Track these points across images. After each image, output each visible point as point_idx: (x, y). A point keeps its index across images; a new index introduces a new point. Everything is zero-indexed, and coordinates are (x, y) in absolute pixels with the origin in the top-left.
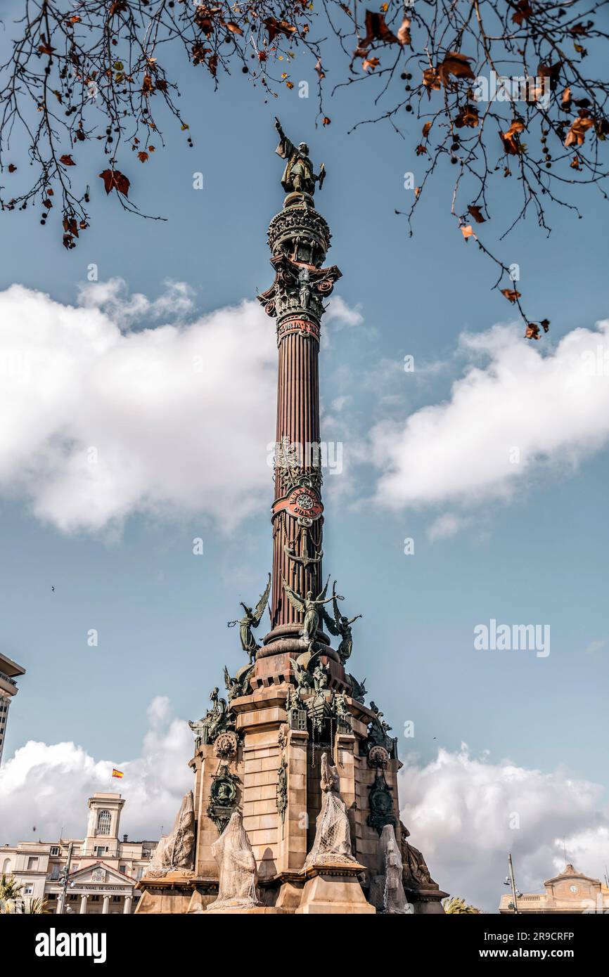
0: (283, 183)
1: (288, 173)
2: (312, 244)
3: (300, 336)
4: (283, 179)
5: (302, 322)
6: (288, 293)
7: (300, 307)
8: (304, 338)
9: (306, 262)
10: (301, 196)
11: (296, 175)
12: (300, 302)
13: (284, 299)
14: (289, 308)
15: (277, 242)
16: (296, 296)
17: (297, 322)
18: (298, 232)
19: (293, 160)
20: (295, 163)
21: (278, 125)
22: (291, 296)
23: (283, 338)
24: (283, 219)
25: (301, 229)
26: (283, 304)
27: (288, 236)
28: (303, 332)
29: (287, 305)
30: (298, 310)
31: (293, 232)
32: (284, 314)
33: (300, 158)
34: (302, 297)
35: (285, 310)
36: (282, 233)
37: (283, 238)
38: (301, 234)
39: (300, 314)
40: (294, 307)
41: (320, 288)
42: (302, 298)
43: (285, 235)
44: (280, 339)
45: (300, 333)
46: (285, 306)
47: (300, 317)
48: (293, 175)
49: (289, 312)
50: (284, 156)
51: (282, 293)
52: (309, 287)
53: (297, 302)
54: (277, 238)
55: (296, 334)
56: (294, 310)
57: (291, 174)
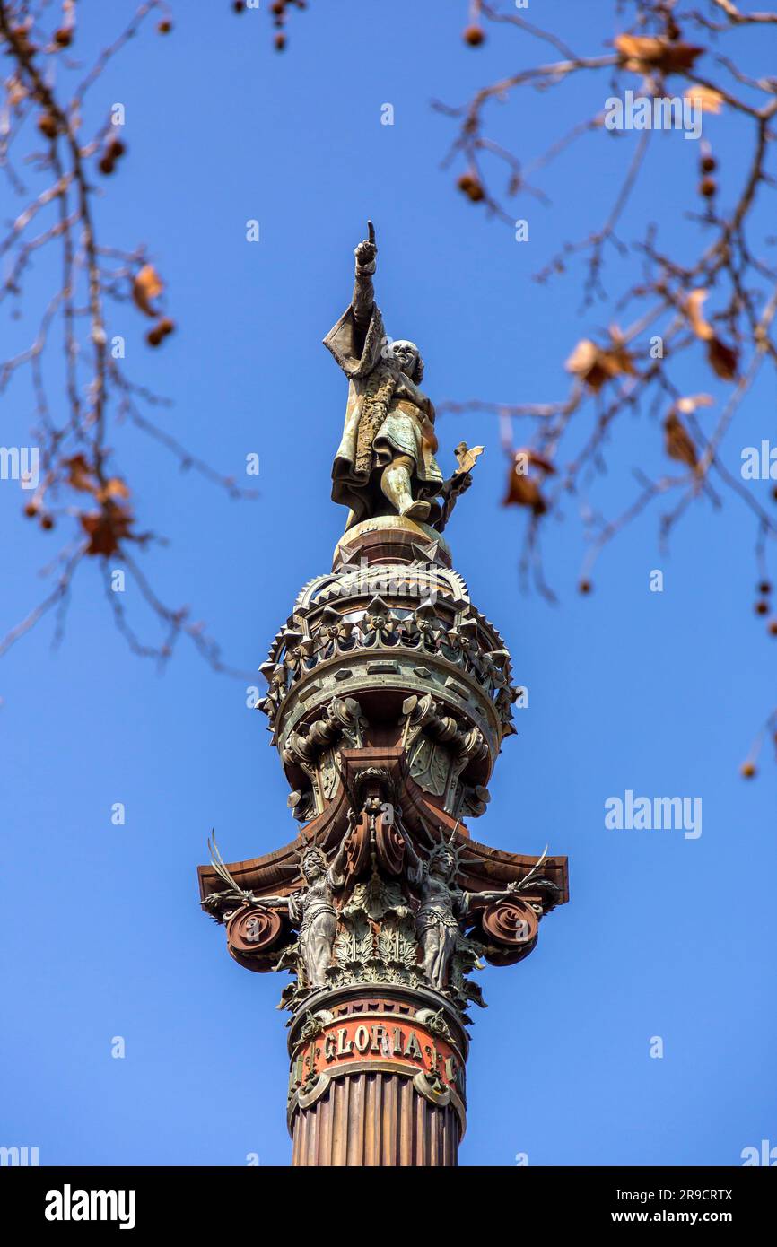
0: (343, 467)
1: (367, 437)
2: (472, 737)
3: (416, 1093)
4: (344, 451)
5: (426, 1040)
6: (373, 899)
7: (420, 973)
8: (430, 1106)
9: (439, 802)
10: (425, 542)
11: (396, 453)
12: (421, 955)
13: (355, 923)
14: (377, 965)
15: (329, 685)
16: (413, 929)
17: (410, 1033)
18: (427, 677)
19: (383, 393)
20: (390, 407)
21: (367, 256)
22: (390, 919)
23: (339, 1080)
24: (378, 609)
25: (442, 670)
26: (344, 939)
27: (387, 680)
28: (430, 1081)
29: (365, 948)
30: (413, 985)
31: (407, 671)
32: (350, 982)
33: (406, 397)
34: (430, 935)
35: (354, 967)
36: (360, 659)
37: (361, 677)
38: (442, 687)
39: (422, 1002)
40: (399, 967)
41: (491, 922)
42: (433, 945)
43: (372, 671)
44: (324, 1080)
45: (419, 1080)
46: (347, 947)
47: (421, 1016)
48: (385, 451)
49: (372, 979)
50: (354, 368)
51: (341, 893)
52: (456, 909)
53: (411, 952)
54: (340, 669)
55: (403, 1079)
56: (393, 980)
57: (383, 442)
